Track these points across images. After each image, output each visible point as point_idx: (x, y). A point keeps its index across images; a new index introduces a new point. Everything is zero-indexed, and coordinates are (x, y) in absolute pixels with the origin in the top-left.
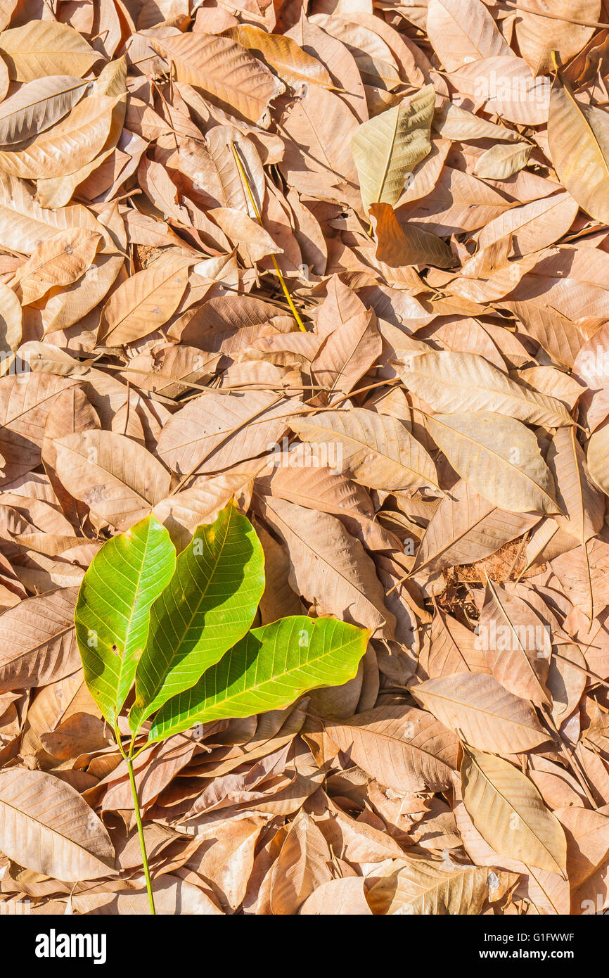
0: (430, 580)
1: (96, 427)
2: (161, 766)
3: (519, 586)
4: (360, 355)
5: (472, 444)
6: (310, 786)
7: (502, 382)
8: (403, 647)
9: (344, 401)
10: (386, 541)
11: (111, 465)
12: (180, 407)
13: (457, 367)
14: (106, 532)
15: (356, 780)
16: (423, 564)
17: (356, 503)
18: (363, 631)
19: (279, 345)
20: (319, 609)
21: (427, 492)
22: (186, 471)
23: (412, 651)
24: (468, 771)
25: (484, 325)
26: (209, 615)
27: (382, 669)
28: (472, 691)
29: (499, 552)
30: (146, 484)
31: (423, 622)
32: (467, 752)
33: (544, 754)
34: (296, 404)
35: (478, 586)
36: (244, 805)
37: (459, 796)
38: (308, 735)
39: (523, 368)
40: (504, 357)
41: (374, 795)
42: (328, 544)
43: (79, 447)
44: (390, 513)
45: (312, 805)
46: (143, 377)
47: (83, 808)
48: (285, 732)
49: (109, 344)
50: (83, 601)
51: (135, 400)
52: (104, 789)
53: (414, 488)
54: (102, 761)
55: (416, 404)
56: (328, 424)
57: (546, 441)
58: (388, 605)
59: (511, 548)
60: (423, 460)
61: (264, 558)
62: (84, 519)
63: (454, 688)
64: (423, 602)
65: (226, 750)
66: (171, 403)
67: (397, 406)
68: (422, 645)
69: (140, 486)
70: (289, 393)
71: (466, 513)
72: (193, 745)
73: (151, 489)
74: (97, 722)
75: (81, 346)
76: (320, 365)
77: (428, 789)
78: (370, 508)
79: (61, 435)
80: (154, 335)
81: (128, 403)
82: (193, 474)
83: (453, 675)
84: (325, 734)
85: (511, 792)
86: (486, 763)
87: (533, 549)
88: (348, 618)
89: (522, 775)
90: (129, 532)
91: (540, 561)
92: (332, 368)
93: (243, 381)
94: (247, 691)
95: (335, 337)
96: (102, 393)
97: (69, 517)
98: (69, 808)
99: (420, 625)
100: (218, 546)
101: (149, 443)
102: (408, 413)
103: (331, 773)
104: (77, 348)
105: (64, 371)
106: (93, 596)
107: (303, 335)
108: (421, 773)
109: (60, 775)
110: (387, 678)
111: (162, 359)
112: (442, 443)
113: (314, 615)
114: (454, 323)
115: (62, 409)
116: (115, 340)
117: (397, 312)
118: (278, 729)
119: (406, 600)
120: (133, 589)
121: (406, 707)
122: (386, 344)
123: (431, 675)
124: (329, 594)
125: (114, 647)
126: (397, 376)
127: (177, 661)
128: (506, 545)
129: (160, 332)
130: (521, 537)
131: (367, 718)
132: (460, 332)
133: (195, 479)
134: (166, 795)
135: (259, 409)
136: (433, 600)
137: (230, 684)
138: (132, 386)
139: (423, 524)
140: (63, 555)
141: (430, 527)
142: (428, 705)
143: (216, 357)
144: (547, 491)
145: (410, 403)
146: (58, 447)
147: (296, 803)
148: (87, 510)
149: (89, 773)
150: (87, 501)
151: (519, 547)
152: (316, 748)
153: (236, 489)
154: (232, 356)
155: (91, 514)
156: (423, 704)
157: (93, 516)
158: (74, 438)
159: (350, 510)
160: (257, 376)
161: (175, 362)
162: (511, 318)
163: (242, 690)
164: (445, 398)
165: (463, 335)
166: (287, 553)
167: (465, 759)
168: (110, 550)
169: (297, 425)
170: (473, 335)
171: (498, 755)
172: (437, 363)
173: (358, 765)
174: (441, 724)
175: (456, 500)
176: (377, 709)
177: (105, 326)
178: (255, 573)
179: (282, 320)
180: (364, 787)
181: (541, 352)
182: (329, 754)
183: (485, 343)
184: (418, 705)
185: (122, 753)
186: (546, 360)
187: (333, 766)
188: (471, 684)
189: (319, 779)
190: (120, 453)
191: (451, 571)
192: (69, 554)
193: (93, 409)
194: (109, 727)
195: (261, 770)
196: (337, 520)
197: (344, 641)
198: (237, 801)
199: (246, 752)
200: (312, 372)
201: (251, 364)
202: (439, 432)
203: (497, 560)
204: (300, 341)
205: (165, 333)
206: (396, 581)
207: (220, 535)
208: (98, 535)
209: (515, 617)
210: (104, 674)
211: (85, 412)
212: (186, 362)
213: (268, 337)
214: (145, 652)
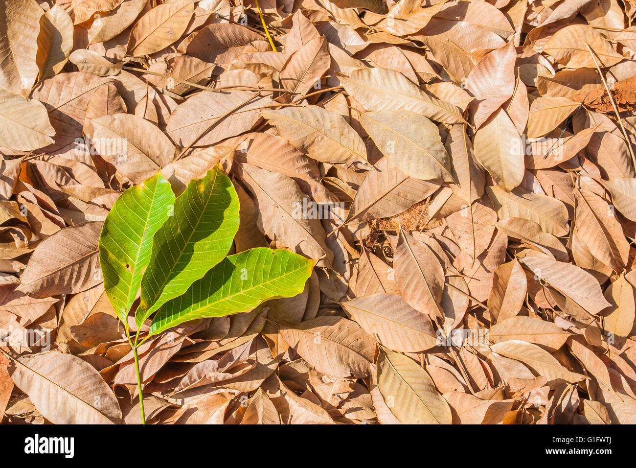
0: (359, 228)
1: (124, 112)
2: (158, 354)
3: (423, 234)
4: (314, 68)
5: (392, 132)
6: (267, 372)
7: (415, 91)
8: (338, 275)
9: (302, 100)
10: (328, 198)
11: (132, 138)
12: (185, 100)
13: (383, 80)
14: (126, 186)
15: (301, 369)
16: (354, 216)
17: (308, 170)
18: (310, 261)
19: (257, 59)
20: (278, 243)
21: (359, 165)
22: (186, 145)
23: (345, 278)
24: (382, 364)
25: (404, 51)
26: (197, 245)
27: (323, 290)
28: (387, 307)
29: (409, 210)
30: (158, 153)
31: (353, 257)
32: (382, 351)
33: (437, 354)
34: (268, 101)
35: (393, 233)
36: (218, 384)
37: (375, 382)
38: (267, 335)
39: (430, 83)
40: (417, 74)
41: (313, 380)
42: (286, 198)
43: (110, 125)
44: (332, 178)
45: (269, 385)
46: (159, 78)
47: (100, 382)
48: (250, 332)
49: (135, 55)
50: (106, 232)
51: (153, 94)
52: (117, 369)
53: (350, 162)
54: (116, 349)
55: (353, 105)
56: (290, 114)
57: (445, 133)
58: (328, 244)
59: (418, 208)
60: (357, 142)
61: (239, 206)
62: (112, 177)
63: (374, 304)
64: (354, 243)
65: (206, 344)
66: (179, 98)
67: (340, 106)
68: (351, 274)
69: (153, 154)
70: (263, 93)
71: (386, 180)
72: (182, 339)
73: (161, 157)
74: (114, 321)
75: (115, 55)
76: (286, 74)
77: (352, 376)
78: (318, 175)
79: (97, 116)
80: (168, 50)
81: (147, 96)
82: (191, 147)
83: (374, 296)
84: (279, 335)
85: (413, 380)
86: (395, 359)
87: (433, 208)
88: (299, 251)
89: (421, 369)
90: (142, 184)
91: (438, 216)
92: (294, 77)
93: (231, 85)
94: (223, 300)
95: (297, 56)
96: (129, 90)
97: (101, 175)
98: (89, 382)
99: (350, 260)
100: (207, 196)
101: (162, 125)
102: (348, 111)
103: (283, 363)
104: (112, 56)
105: (103, 72)
106: (114, 228)
107: (274, 53)
108: (348, 365)
109: (84, 358)
110: (326, 297)
111: (173, 65)
112: (371, 133)
113: (274, 247)
114: (382, 50)
115: (100, 98)
116: (140, 52)
117: (342, 41)
118: (245, 329)
119: (341, 242)
120: (143, 224)
121: (339, 317)
122: (333, 61)
123: (358, 295)
124: (285, 233)
125: (128, 266)
126: (341, 85)
127: (173, 277)
128: (415, 205)
129: (173, 47)
130: (425, 200)
131: (310, 324)
132: (386, 56)
133: (193, 150)
134: (161, 374)
135: (241, 103)
136: (361, 242)
137: (211, 295)
138: (150, 84)
139: (356, 187)
140: (95, 201)
141: (361, 189)
142: (355, 316)
143: (211, 66)
144: (445, 166)
145: (349, 104)
146: (95, 124)
147: (256, 384)
148: (114, 170)
149: (106, 358)
150: (114, 163)
151: (423, 207)
152: (272, 345)
153: (222, 157)
154: (223, 66)
155: (117, 173)
156: (351, 316)
157: (118, 175)
158: (107, 119)
159: (303, 175)
160: (240, 81)
161: (182, 68)
162: (423, 47)
163: (219, 299)
164: (374, 101)
165: (388, 58)
166: (257, 205)
167: (380, 355)
168: (128, 197)
169: (267, 114)
170: (395, 57)
171: (403, 354)
172: (369, 76)
173: (303, 358)
174: (364, 331)
175: (380, 171)
176: (318, 318)
177: (133, 41)
178: (232, 217)
179: (260, 43)
180: (306, 374)
181: (442, 72)
182: (282, 349)
183: (404, 63)
184: (348, 317)
185: (130, 343)
186: (446, 78)
187: (284, 358)
188: (386, 302)
189: (273, 367)
190: (140, 131)
191: (374, 222)
192: (99, 200)
193: (122, 100)
194: (122, 324)
195: (231, 358)
196: (293, 181)
197: (295, 268)
198: (213, 380)
199: (221, 346)
200: (280, 80)
201: (236, 71)
202: (369, 124)
203: (407, 216)
204: (272, 58)
205: (176, 48)
206: (335, 227)
207: (208, 188)
208: (121, 188)
209: (420, 256)
210: (118, 285)
211: (116, 101)
212: (190, 68)
213: (249, 54)
214: (148, 268)
